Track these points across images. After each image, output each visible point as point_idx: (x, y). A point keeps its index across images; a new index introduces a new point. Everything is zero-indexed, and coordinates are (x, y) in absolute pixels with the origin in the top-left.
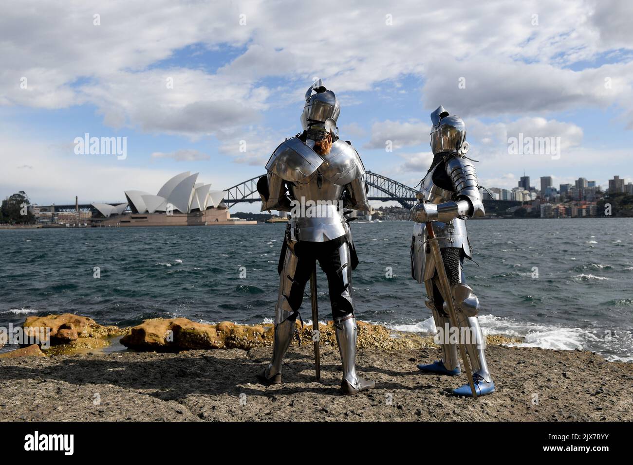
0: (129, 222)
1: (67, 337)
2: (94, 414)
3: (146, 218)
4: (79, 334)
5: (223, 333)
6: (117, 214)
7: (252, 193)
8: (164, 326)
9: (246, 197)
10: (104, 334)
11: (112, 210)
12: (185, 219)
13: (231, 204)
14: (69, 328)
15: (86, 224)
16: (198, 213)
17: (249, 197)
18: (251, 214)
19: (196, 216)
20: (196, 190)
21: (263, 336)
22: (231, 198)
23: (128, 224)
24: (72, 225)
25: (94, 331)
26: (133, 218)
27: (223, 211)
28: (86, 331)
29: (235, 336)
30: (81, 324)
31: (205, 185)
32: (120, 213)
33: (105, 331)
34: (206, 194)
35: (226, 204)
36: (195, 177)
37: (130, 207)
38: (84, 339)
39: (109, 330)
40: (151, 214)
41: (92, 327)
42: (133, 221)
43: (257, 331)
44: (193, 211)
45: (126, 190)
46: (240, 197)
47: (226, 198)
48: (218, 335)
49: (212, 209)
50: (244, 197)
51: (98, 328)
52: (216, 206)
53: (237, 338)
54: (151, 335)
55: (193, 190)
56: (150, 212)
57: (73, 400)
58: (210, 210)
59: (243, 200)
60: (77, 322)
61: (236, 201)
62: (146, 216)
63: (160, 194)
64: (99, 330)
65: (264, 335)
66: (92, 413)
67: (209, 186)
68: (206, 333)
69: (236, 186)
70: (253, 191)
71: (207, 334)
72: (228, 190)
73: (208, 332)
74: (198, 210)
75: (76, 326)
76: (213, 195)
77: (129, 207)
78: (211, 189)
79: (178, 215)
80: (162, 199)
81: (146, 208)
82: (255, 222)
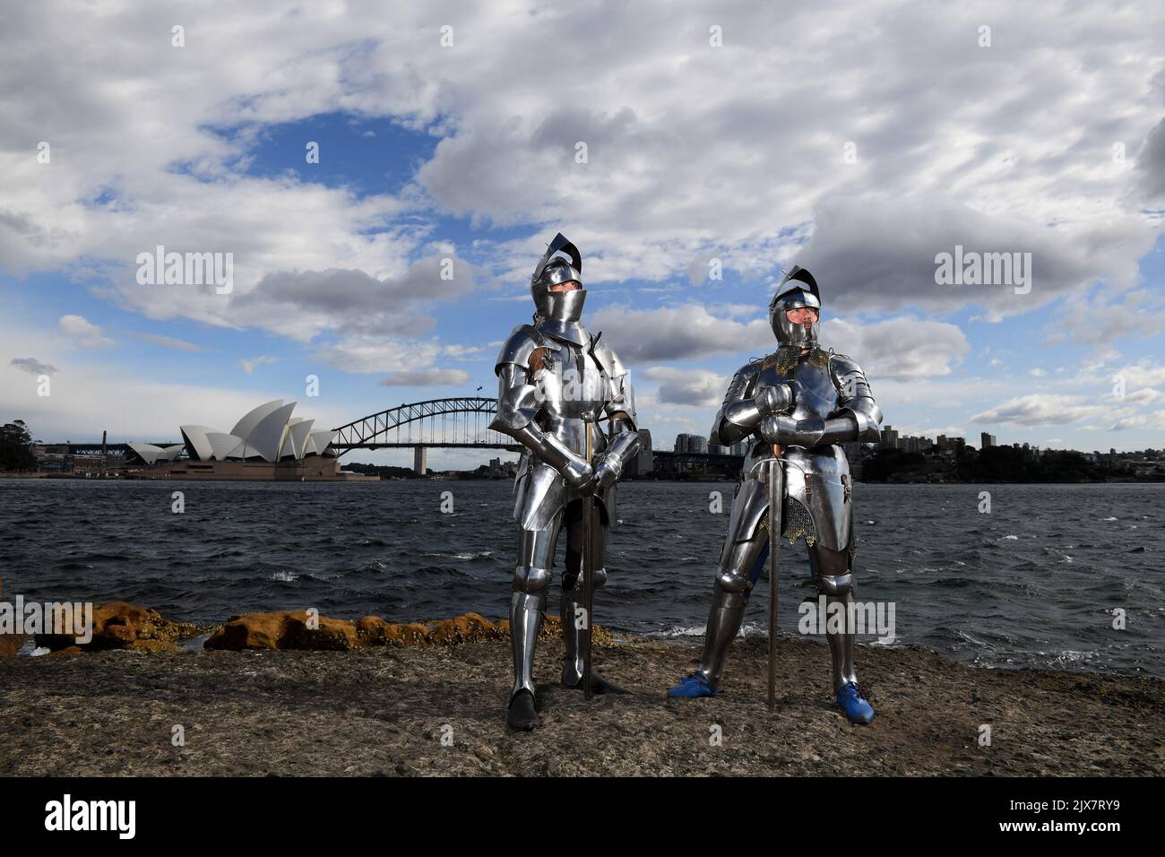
0: (185, 472)
1: (120, 636)
2: (258, 735)
3: (211, 467)
4: (138, 632)
5: (367, 634)
6: (166, 461)
7: (375, 434)
8: (277, 622)
9: (366, 440)
10: (174, 634)
11: (160, 454)
12: (272, 471)
13: (342, 450)
14: (123, 623)
15: (117, 475)
16: (292, 463)
17: (370, 441)
18: (371, 466)
19: (289, 467)
20: (290, 427)
21: (427, 639)
22: (343, 441)
23: (183, 476)
24: (95, 474)
25: (158, 630)
26: (191, 467)
27: (331, 460)
28: (147, 628)
29: (385, 638)
30: (141, 619)
31: (304, 420)
32: (172, 459)
33: (175, 631)
34: (306, 435)
35: (336, 451)
36: (290, 408)
37: (188, 450)
38: (144, 641)
39: (182, 629)
40: (219, 461)
41: (155, 623)
42: (191, 471)
43: (419, 631)
44: (284, 459)
45: (182, 424)
46: (356, 440)
47: (335, 441)
48: (359, 637)
49: (313, 458)
50: (363, 440)
51: (165, 624)
52: (319, 452)
53: (389, 641)
54: (256, 634)
55: (286, 428)
56: (218, 458)
57: (214, 716)
58: (309, 459)
59: (361, 445)
60: (135, 616)
61: (350, 446)
62: (211, 464)
63: (235, 432)
64: (166, 628)
65: (429, 638)
66: (254, 733)
67: (311, 422)
68: (342, 632)
69: (352, 424)
70: (377, 432)
71: (344, 634)
72: (340, 429)
73: (344, 631)
74: (292, 457)
75: (132, 620)
76: (316, 436)
77: (185, 451)
78: (313, 427)
79: (260, 465)
80: (237, 440)
81: (211, 452)
82: (378, 478)
